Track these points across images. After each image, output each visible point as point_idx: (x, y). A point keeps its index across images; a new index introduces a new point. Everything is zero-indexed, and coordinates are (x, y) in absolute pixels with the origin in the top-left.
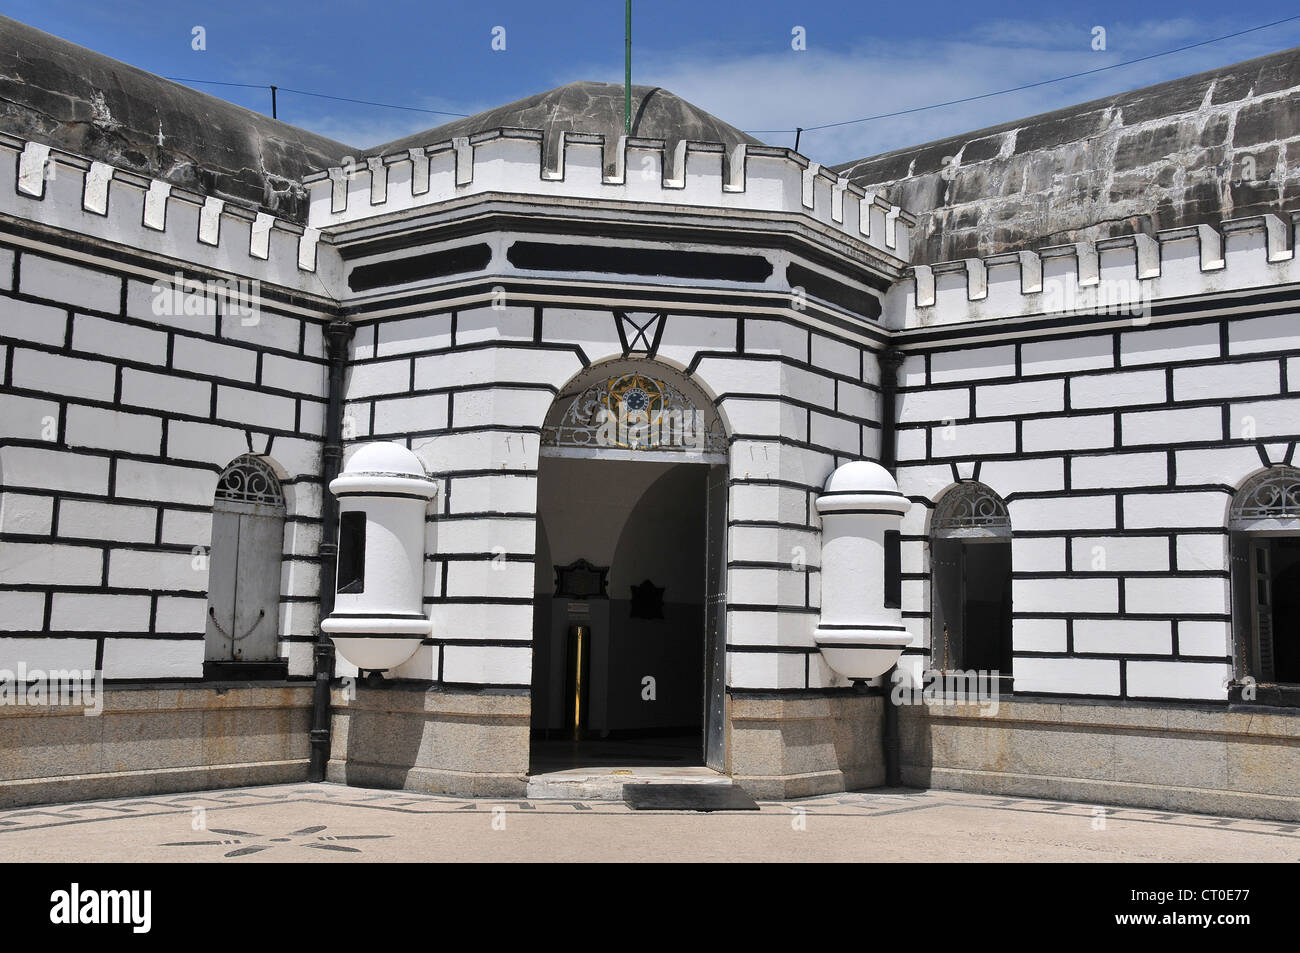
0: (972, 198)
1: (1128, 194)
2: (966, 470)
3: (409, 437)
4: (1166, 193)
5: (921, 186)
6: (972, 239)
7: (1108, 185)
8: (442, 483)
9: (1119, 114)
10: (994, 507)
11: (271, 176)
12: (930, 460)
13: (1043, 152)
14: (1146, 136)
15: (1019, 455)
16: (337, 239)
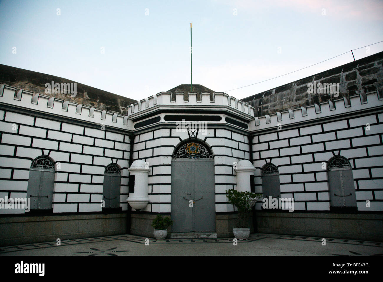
0: (266, 103)
1: (299, 100)
2: (268, 161)
3: (145, 158)
4: (307, 99)
5: (256, 102)
6: (267, 111)
7: (295, 98)
8: (151, 168)
9: (296, 84)
10: (275, 169)
11: (121, 107)
12: (260, 159)
13: (281, 93)
14: (302, 88)
15: (280, 157)
16: (132, 118)
